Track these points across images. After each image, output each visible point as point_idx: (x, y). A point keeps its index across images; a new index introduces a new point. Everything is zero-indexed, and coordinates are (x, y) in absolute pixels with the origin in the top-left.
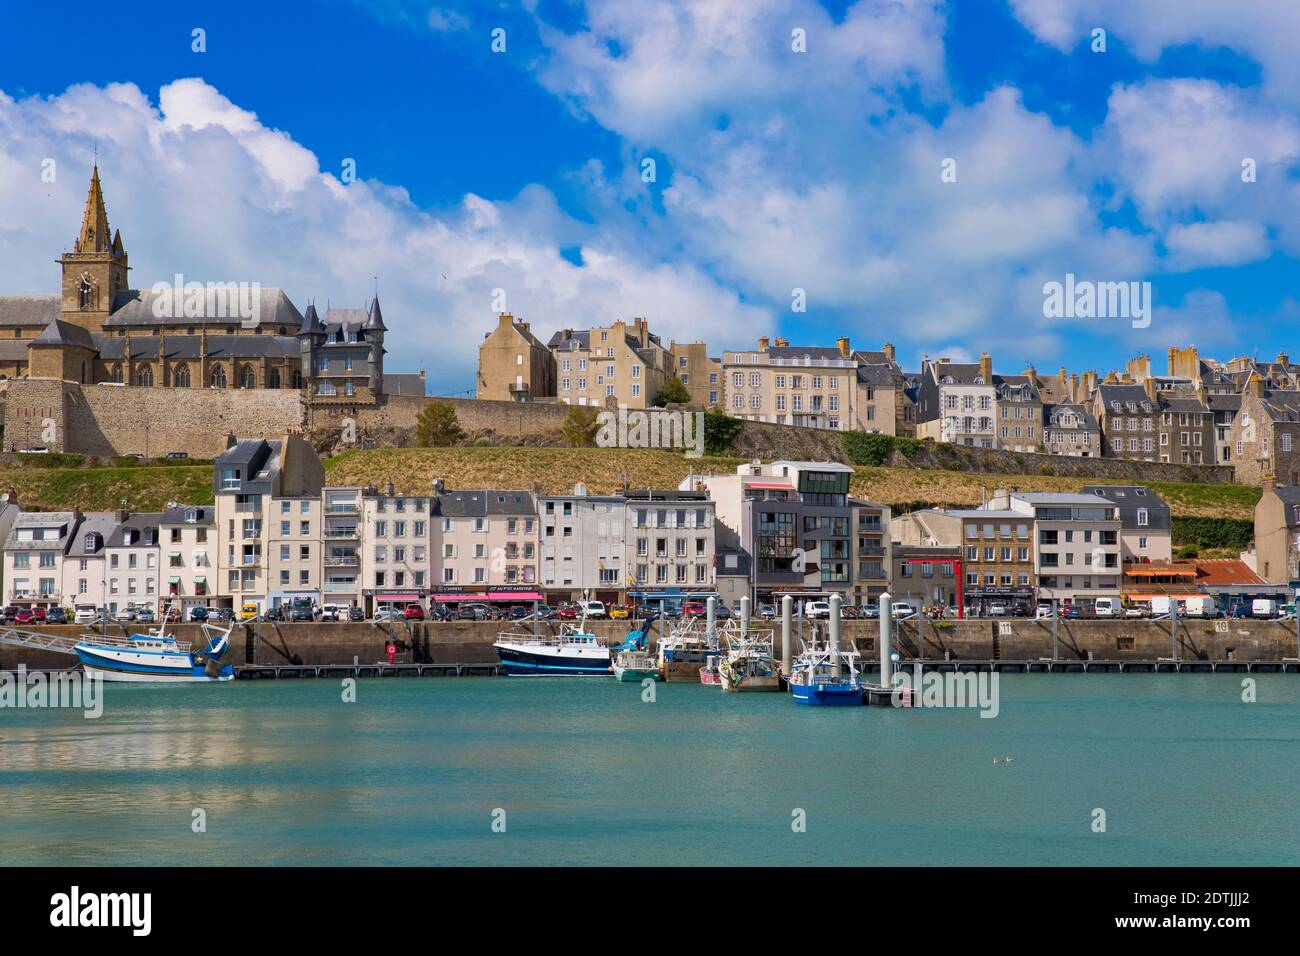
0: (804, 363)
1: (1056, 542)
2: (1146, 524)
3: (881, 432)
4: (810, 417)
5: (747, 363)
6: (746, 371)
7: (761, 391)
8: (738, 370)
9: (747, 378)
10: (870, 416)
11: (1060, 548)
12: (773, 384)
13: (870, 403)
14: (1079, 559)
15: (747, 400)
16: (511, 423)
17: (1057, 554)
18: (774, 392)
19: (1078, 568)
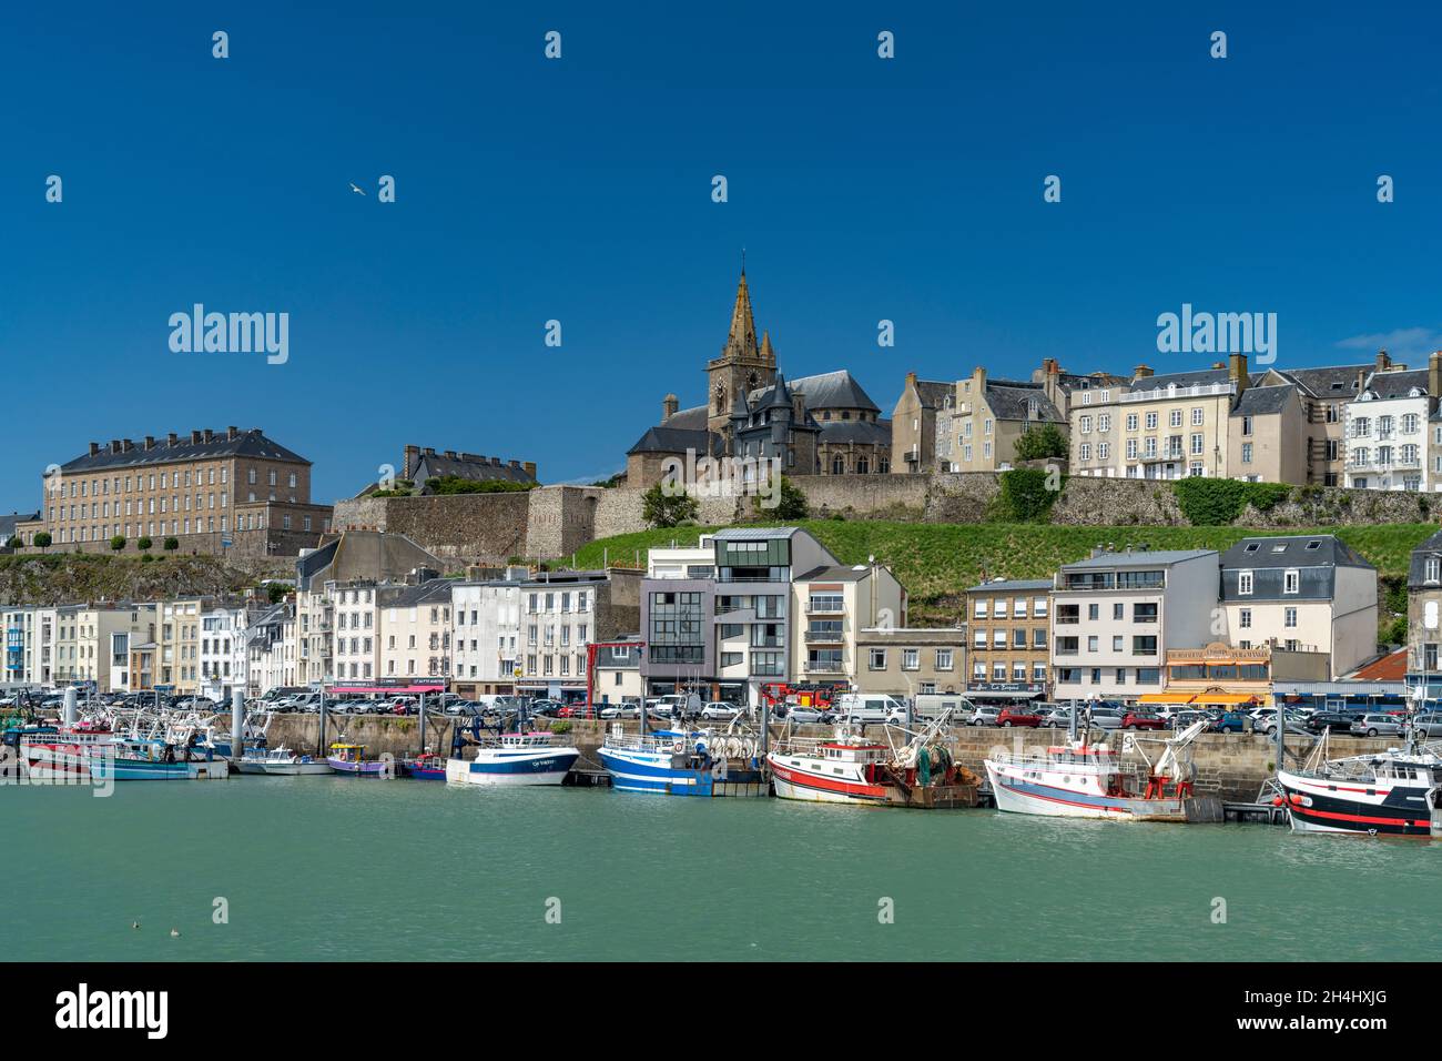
0: (1166, 394)
1: (1077, 621)
2: (1297, 592)
3: (1260, 479)
4: (1165, 465)
5: (1096, 403)
6: (1094, 412)
7: (1110, 438)
8: (1085, 412)
9: (1095, 421)
10: (1246, 459)
11: (1081, 629)
12: (1123, 425)
13: (1247, 439)
14: (1105, 644)
15: (1095, 448)
16: (867, 500)
17: (1077, 638)
18: (1123, 436)
19: (1104, 657)
